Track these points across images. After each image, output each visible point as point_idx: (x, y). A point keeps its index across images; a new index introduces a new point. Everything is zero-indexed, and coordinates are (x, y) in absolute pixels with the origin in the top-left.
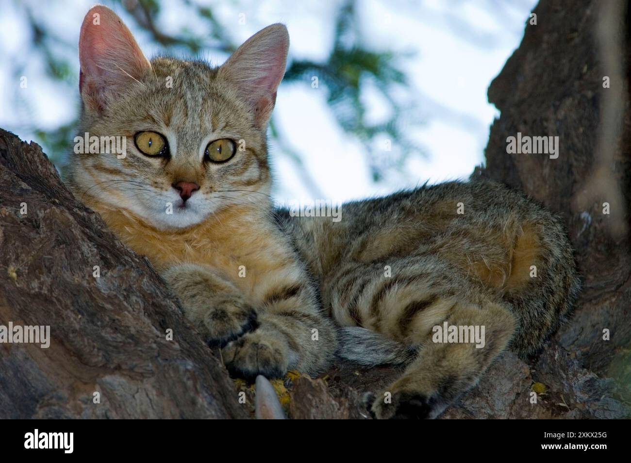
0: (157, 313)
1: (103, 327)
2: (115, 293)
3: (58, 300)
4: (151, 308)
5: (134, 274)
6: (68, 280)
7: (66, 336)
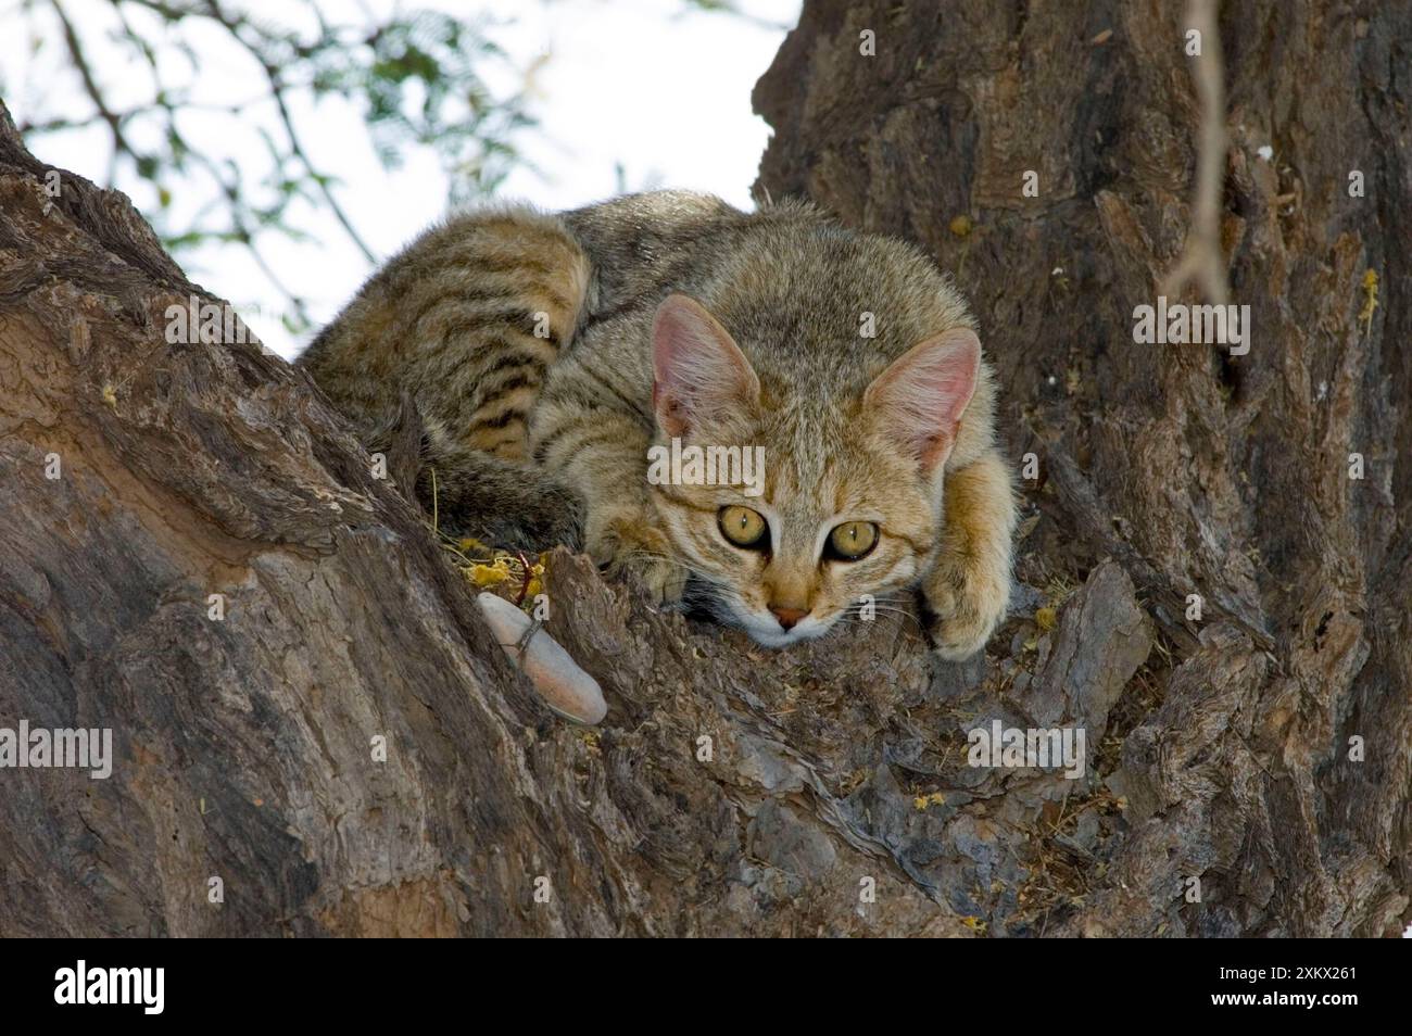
0: (332, 455)
1: (254, 478)
2: (266, 425)
3: (183, 437)
4: (322, 449)
5: (293, 395)
6: (195, 405)
7: (199, 492)
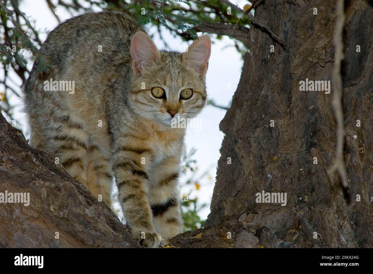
0: (111, 223)
1: (91, 230)
2: (94, 216)
3: (72, 220)
4: (109, 221)
5: (101, 208)
6: (75, 211)
7: (76, 234)
